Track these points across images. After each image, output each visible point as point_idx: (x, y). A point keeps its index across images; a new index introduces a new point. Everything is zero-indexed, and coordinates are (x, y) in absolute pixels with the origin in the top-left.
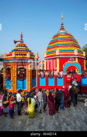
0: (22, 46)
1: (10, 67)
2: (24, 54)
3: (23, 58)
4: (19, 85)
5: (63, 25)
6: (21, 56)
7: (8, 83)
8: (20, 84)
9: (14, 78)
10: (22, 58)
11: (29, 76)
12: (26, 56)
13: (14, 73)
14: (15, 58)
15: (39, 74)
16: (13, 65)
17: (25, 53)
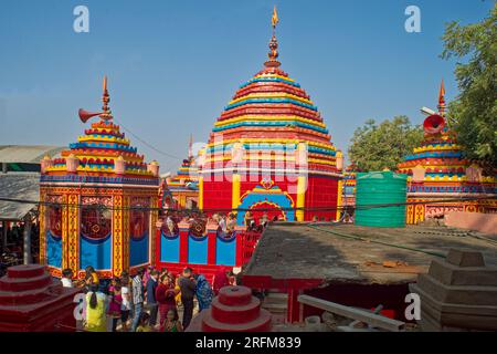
0: (103, 133)
1: (59, 200)
2: (105, 160)
3: (101, 173)
4: (86, 255)
5: (275, 47)
6: (95, 168)
7: (54, 249)
8: (90, 254)
9: (70, 233)
10: (97, 175)
11: (118, 231)
12: (110, 169)
13: (70, 220)
14: (76, 173)
15: (159, 224)
16: (68, 195)
17: (108, 159)
